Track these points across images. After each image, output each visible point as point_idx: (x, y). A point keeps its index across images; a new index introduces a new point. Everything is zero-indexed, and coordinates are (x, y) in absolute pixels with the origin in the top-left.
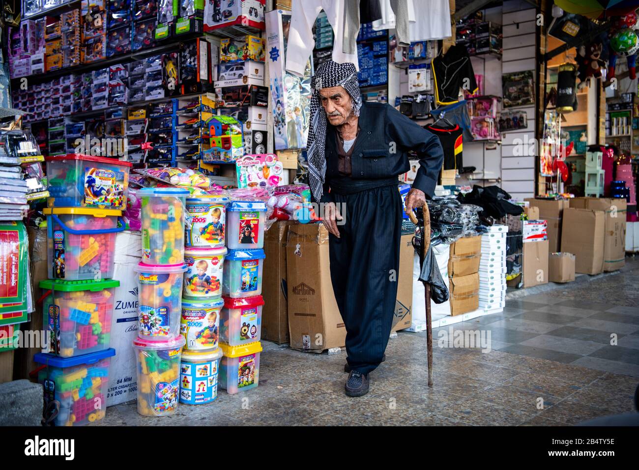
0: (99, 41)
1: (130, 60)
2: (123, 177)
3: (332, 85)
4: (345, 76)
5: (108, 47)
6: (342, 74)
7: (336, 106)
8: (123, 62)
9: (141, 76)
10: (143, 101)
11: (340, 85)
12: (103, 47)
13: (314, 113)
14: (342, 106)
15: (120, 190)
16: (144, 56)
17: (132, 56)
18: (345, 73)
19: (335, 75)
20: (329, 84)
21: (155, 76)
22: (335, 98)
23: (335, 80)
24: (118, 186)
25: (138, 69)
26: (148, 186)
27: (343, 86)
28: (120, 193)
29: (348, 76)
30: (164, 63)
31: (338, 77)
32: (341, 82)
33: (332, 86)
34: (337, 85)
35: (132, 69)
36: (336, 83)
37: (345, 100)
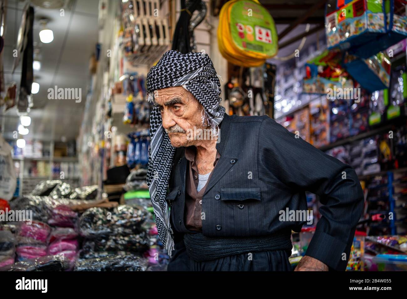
0: (323, 130)
1: (349, 143)
2: (360, 245)
3: (166, 84)
4: (186, 70)
5: (331, 134)
6: (181, 68)
7: (175, 118)
8: (344, 145)
9: (359, 155)
10: (361, 174)
11: (179, 86)
12: (327, 135)
13: (155, 131)
14: (186, 119)
15: (358, 256)
16: (360, 139)
17: (351, 140)
18: (187, 66)
19: (171, 70)
20: (162, 83)
21: (371, 154)
22: (172, 105)
23: (171, 77)
24: (356, 252)
25: (356, 150)
26: (380, 252)
27: (185, 87)
28: (358, 259)
29: (192, 71)
30: (378, 143)
31: (175, 73)
32: (180, 79)
33: (167, 87)
34: (175, 84)
35: (351, 150)
36: (172, 82)
37: (190, 108)
